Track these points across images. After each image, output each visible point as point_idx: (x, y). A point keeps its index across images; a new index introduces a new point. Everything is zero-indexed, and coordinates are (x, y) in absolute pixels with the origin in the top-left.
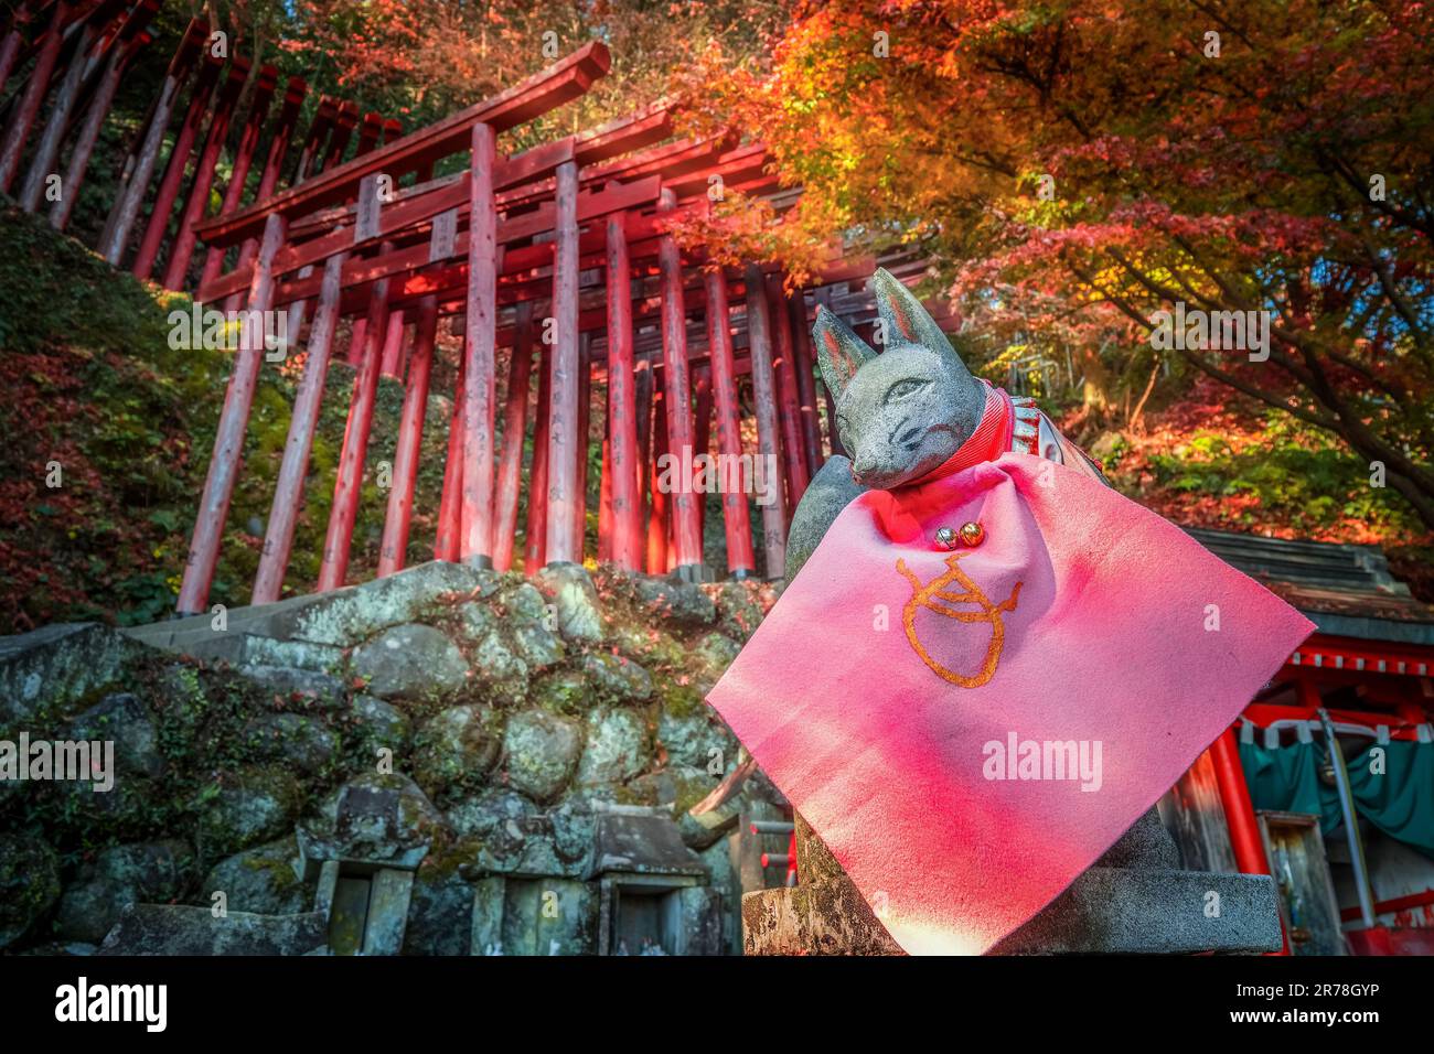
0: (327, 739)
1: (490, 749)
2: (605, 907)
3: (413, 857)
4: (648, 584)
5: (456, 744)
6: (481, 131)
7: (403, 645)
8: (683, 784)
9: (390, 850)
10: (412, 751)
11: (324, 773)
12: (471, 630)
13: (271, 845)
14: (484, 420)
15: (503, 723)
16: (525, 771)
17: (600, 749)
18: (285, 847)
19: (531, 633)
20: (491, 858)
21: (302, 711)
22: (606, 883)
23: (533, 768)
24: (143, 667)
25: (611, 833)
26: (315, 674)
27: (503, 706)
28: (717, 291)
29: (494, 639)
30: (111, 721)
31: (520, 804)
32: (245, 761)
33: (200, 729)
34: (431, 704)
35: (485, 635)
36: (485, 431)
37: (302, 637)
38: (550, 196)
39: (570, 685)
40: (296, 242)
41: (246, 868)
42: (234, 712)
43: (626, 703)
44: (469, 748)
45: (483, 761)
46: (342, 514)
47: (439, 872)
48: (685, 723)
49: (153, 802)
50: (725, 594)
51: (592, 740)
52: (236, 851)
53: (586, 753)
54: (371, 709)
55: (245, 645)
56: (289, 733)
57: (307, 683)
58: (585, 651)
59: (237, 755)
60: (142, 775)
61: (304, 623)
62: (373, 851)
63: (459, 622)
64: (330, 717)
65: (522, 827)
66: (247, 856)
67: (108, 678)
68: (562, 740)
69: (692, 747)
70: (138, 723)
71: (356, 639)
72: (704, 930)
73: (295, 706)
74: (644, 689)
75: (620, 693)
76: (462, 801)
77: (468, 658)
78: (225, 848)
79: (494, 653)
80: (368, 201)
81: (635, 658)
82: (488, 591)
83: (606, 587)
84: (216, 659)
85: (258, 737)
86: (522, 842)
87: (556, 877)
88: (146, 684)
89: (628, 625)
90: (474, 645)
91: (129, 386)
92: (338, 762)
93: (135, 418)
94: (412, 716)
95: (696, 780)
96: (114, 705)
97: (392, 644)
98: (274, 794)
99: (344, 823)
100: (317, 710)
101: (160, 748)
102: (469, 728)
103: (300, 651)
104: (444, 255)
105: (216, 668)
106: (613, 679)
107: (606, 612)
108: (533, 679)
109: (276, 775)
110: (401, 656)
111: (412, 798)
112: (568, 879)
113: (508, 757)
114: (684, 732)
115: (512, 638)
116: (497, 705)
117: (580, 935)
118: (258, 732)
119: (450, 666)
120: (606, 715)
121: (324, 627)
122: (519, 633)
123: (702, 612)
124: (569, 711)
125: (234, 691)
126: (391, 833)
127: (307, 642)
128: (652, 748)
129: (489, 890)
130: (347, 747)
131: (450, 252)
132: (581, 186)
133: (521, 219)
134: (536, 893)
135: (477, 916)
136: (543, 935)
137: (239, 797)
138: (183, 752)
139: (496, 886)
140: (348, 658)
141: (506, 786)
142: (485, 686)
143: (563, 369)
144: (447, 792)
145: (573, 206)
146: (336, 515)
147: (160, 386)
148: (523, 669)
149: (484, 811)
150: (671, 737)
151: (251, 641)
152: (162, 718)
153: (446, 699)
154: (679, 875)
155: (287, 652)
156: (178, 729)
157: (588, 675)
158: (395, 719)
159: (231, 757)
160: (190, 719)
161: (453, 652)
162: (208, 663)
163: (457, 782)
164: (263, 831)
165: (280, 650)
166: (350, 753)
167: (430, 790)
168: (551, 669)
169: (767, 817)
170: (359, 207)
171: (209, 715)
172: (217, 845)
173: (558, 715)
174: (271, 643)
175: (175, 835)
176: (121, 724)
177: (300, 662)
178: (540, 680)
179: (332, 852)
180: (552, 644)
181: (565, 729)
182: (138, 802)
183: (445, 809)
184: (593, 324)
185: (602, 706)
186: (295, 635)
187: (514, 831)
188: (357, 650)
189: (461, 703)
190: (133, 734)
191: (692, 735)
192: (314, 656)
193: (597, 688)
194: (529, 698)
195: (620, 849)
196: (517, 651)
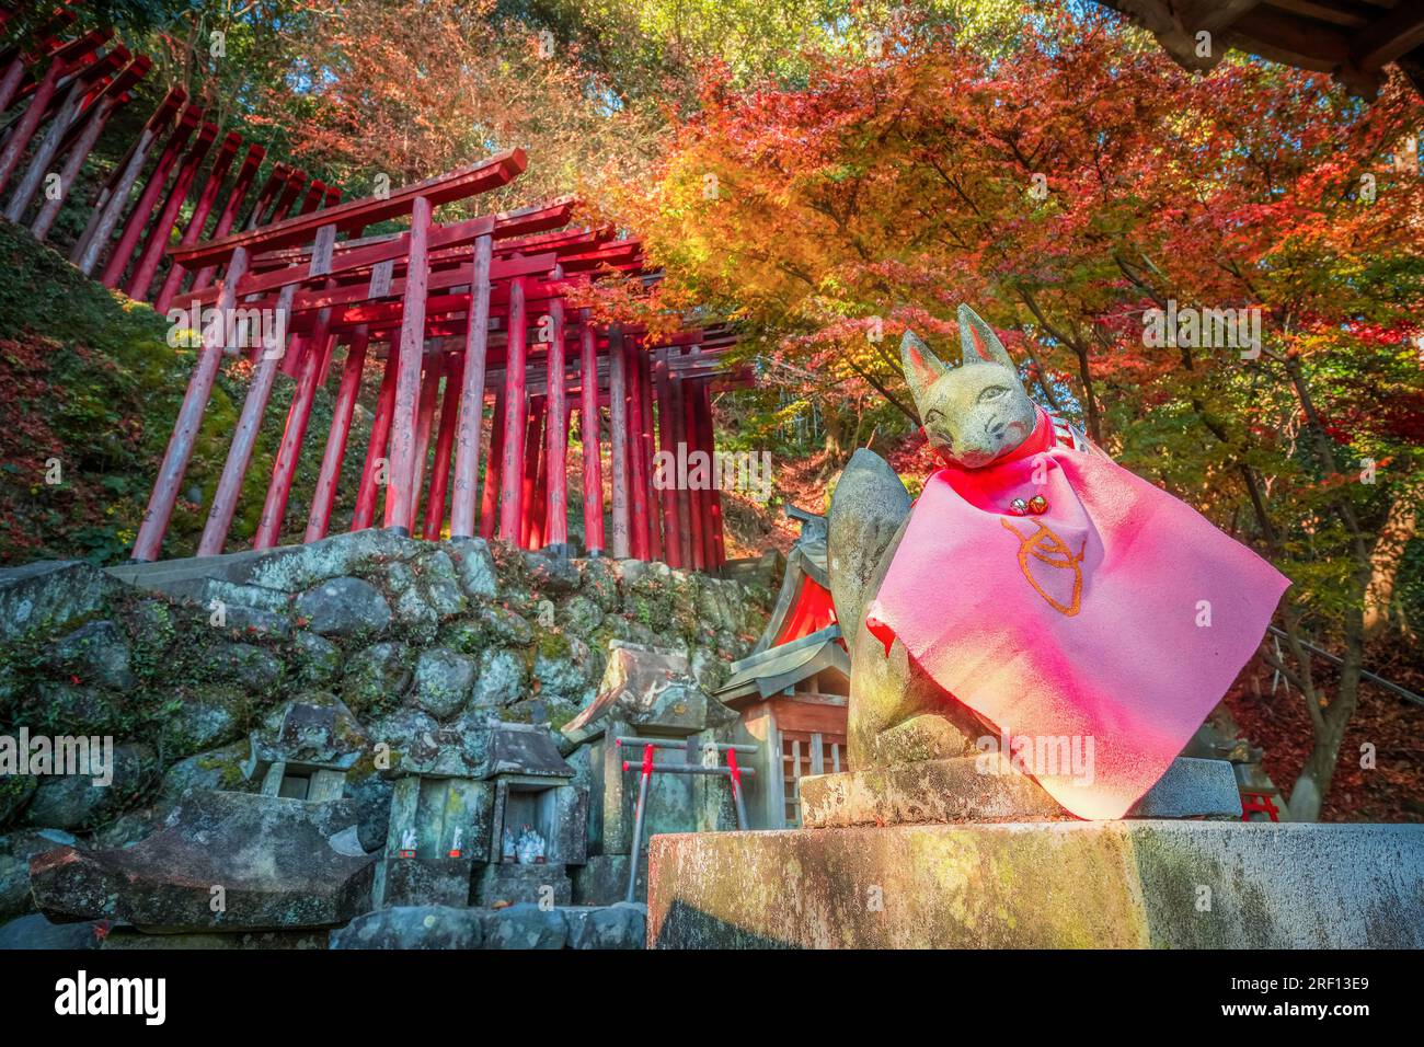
0: (274, 665)
1: (404, 678)
2: (499, 801)
3: (347, 761)
4: (531, 557)
5: (379, 673)
6: (421, 203)
7: (340, 593)
8: (551, 707)
9: (329, 755)
10: (342, 677)
11: (269, 693)
12: (395, 584)
13: (222, 749)
14: (409, 423)
15: (415, 658)
16: (431, 696)
17: (490, 680)
18: (234, 752)
19: (442, 589)
20: (411, 761)
21: (254, 642)
22: (502, 782)
23: (438, 693)
24: (120, 600)
25: (503, 744)
26: (266, 613)
27: (417, 645)
28: (589, 344)
29: (412, 592)
30: (92, 643)
31: (426, 721)
32: (204, 680)
33: (167, 653)
34: (360, 640)
35: (406, 589)
36: (410, 431)
37: (256, 582)
38: (470, 259)
39: (470, 629)
40: (258, 271)
41: (199, 768)
42: (198, 640)
43: (511, 645)
44: (389, 676)
45: (399, 687)
46: (279, 489)
47: (360, 773)
48: (554, 662)
49: (123, 712)
50: (588, 567)
51: (483, 673)
52: (192, 754)
53: (478, 683)
54: (311, 642)
55: (207, 587)
56: (243, 659)
57: (260, 619)
58: (483, 605)
59: (197, 676)
60: (115, 689)
61: (258, 572)
62: (315, 755)
63: (386, 577)
64: (278, 648)
65: (436, 739)
66: (201, 758)
67: (90, 608)
68: (461, 672)
69: (558, 681)
70: (115, 646)
71: (301, 587)
72: (573, 818)
73: (250, 638)
74: (526, 636)
75: (508, 638)
76: (379, 717)
77: (391, 606)
78: (182, 751)
79: (412, 604)
80: (322, 246)
81: (519, 612)
82: (409, 554)
83: (501, 557)
84: (184, 596)
85: (217, 661)
86: (438, 750)
87: (461, 778)
88: (123, 615)
89: (516, 586)
90: (396, 596)
91: (95, 374)
92: (283, 683)
93: (97, 399)
94: (343, 649)
95: (560, 706)
96: (95, 630)
97: (331, 592)
98: (227, 708)
99: (290, 734)
100: (267, 642)
101: (133, 667)
102: (390, 660)
103: (254, 594)
104: (380, 294)
105: (184, 604)
106: (503, 627)
107: (500, 577)
108: (441, 625)
109: (231, 694)
110: (338, 601)
111: (342, 715)
112: (470, 779)
113: (418, 684)
114: (554, 669)
115: (427, 592)
116: (412, 644)
117: (477, 823)
118: (216, 657)
119: (376, 612)
120: (496, 654)
121: (275, 576)
122: (432, 588)
123: (571, 579)
124: (467, 650)
125: (198, 623)
126: (330, 740)
127: (260, 587)
128: (529, 681)
129: (406, 788)
130: (290, 672)
131: (386, 292)
132: (494, 254)
133: (444, 273)
134: (444, 790)
135: (395, 808)
136: (449, 823)
137: (197, 710)
138: (152, 672)
139: (413, 784)
140: (292, 602)
141: (415, 706)
142: (404, 628)
143: (472, 390)
144: (368, 711)
145: (487, 268)
146: (274, 489)
147: (121, 375)
148: (434, 616)
149: (398, 726)
150: (543, 673)
151: (212, 584)
152: (135, 642)
153: (372, 637)
154: (557, 777)
155: (242, 594)
156: (149, 652)
157: (484, 623)
158: (330, 652)
159: (193, 677)
160: (160, 645)
161: (379, 600)
162: (177, 600)
163: (377, 703)
164: (215, 738)
165: (237, 592)
166: (291, 677)
167: (355, 708)
168: (455, 617)
169: (626, 734)
170: (314, 249)
171: (176, 642)
172: (176, 749)
173: (459, 653)
174: (229, 586)
175: (140, 740)
176: (100, 646)
177: (252, 603)
178: (446, 626)
179: (280, 755)
180: (457, 598)
181: (464, 665)
182: (111, 711)
183: (366, 724)
184: (496, 357)
185: (493, 647)
186: (250, 581)
187: (428, 740)
188: (301, 595)
189: (384, 640)
190: (109, 655)
191: (559, 672)
192: (264, 598)
193: (490, 634)
194: (437, 639)
195: (511, 757)
196: (430, 603)
